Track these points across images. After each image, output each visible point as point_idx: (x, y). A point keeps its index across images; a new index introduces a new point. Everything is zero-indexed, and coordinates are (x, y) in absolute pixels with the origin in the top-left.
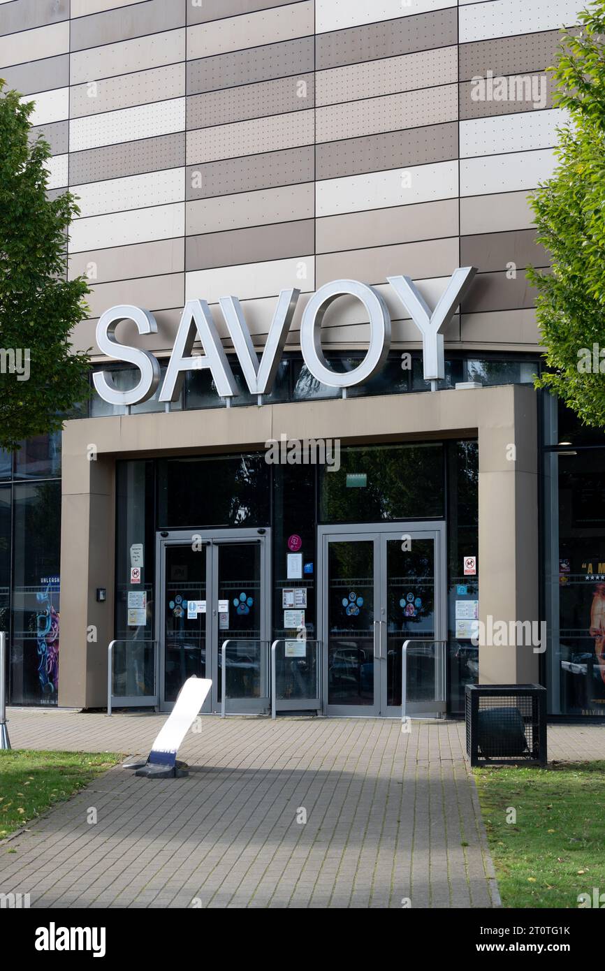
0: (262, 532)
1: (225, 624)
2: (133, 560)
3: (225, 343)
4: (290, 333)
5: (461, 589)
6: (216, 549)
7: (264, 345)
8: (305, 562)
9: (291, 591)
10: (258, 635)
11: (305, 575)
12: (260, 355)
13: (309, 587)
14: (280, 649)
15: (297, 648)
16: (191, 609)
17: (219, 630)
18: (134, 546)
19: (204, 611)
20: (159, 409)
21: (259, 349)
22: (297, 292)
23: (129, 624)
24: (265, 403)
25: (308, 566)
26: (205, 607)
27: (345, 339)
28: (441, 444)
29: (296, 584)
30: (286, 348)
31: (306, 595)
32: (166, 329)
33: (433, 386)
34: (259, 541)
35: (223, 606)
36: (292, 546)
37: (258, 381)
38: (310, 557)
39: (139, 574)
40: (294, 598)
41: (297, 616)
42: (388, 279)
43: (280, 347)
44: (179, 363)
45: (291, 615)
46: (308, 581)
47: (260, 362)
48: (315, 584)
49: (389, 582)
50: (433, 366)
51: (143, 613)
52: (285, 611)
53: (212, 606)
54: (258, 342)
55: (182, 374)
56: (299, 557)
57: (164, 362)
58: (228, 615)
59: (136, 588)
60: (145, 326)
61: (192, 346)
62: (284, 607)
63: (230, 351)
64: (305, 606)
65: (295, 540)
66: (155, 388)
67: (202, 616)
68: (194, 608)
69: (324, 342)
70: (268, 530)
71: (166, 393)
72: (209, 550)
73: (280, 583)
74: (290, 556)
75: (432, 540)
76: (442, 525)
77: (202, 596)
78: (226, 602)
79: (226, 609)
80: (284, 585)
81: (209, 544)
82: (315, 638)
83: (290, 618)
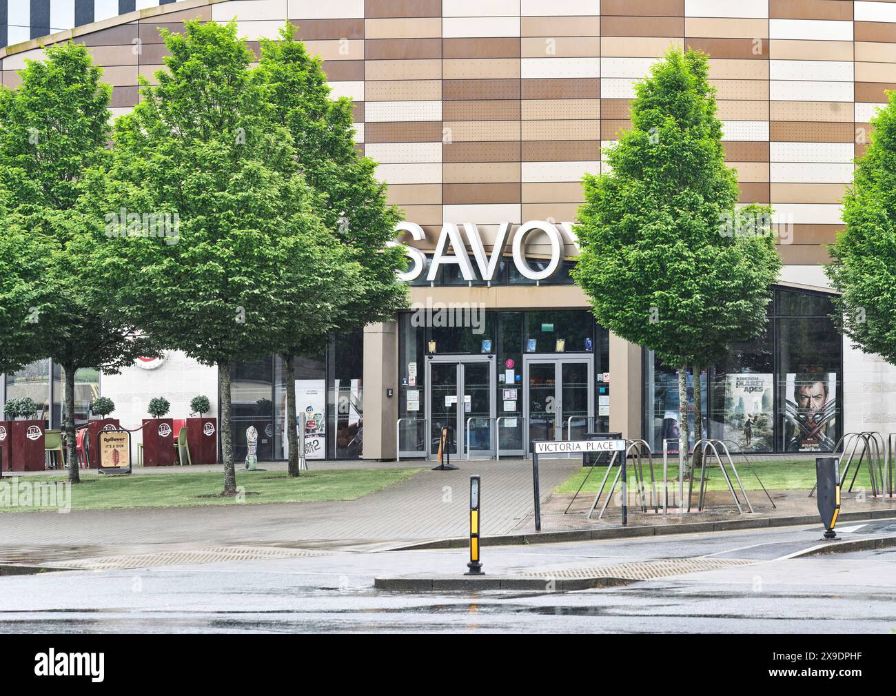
0: (490, 357)
1: (469, 409)
2: (410, 372)
3: (468, 248)
4: (507, 246)
5: (602, 390)
6: (463, 367)
7: (491, 252)
8: (516, 374)
9: (508, 391)
10: (488, 415)
11: (516, 382)
12: (489, 257)
13: (518, 389)
14: (501, 422)
15: (511, 423)
16: (447, 401)
17: (465, 413)
18: (411, 364)
19: (455, 401)
20: (427, 284)
21: (489, 254)
22: (510, 225)
23: (408, 409)
24: (492, 285)
25: (518, 377)
26: (456, 399)
27: (539, 252)
29: (510, 386)
30: (504, 255)
31: (516, 393)
32: (431, 238)
34: (489, 362)
35: (468, 399)
36: (508, 366)
37: (488, 273)
38: (518, 371)
39: (414, 380)
40: (510, 394)
41: (511, 404)
42: (561, 221)
43: (501, 254)
44: (439, 259)
45: (508, 404)
46: (518, 385)
47: (489, 261)
48: (521, 387)
49: (563, 386)
51: (417, 403)
52: (504, 402)
53: (460, 399)
54: (488, 249)
55: (441, 265)
56: (513, 371)
57: (430, 256)
58: (470, 404)
59: (412, 388)
60: (418, 234)
61: (448, 250)
62: (504, 399)
63: (471, 253)
64: (516, 399)
65: (510, 362)
66: (425, 271)
67: (454, 405)
68: (449, 400)
69: (526, 253)
70: (494, 356)
71: (432, 276)
72: (458, 367)
73: (501, 386)
74: (507, 371)
75: (586, 364)
76: (592, 355)
77: (454, 393)
78: (469, 397)
79: (469, 401)
80: (504, 387)
81: (458, 363)
82: (522, 416)
83: (508, 406)
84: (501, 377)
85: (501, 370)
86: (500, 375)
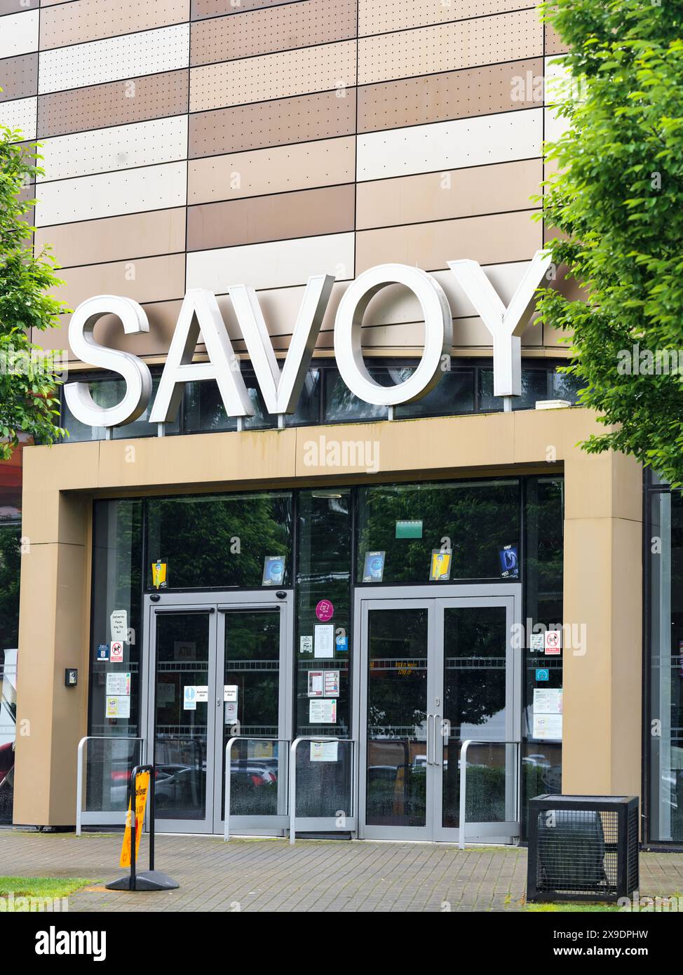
0: (281, 596)
1: (233, 716)
2: (114, 631)
3: (238, 345)
4: (321, 334)
5: (542, 674)
6: (222, 618)
7: (286, 350)
8: (338, 634)
9: (319, 674)
10: (275, 732)
11: (339, 653)
12: (281, 362)
13: (343, 669)
14: (305, 746)
15: (325, 751)
16: (188, 698)
17: (224, 725)
18: (116, 613)
19: (204, 699)
20: (149, 431)
21: (281, 355)
22: (330, 280)
23: (108, 716)
24: (287, 426)
25: (343, 641)
26: (206, 695)
27: (393, 342)
28: (516, 482)
29: (326, 665)
30: (316, 354)
31: (338, 679)
32: (160, 328)
33: (507, 405)
34: (278, 608)
35: (231, 693)
36: (321, 615)
37: (278, 398)
39: (121, 650)
40: (324, 683)
41: (326, 707)
42: (449, 264)
43: (308, 352)
44: (176, 372)
45: (318, 707)
46: (343, 660)
47: (281, 370)
48: (349, 665)
49: (445, 663)
50: (506, 379)
51: (126, 702)
52: (311, 701)
53: (215, 693)
54: (279, 343)
55: (180, 386)
56: (330, 628)
57: (157, 370)
58: (236, 705)
59: (118, 668)
60: (134, 320)
61: (194, 351)
62: (310, 695)
63: (244, 356)
64: (337, 694)
65: (325, 607)
66: (146, 402)
67: (202, 706)
68: (193, 696)
69: (365, 347)
70: (290, 593)
71: (159, 412)
72: (212, 618)
73: (304, 664)
74: (319, 629)
75: (504, 609)
76: (517, 588)
77: (201, 680)
78: (234, 688)
79: (234, 697)
80: (310, 666)
81: (212, 611)
82: (350, 737)
83: (318, 710)
84: (305, 641)
85: (303, 627)
86: (302, 638)
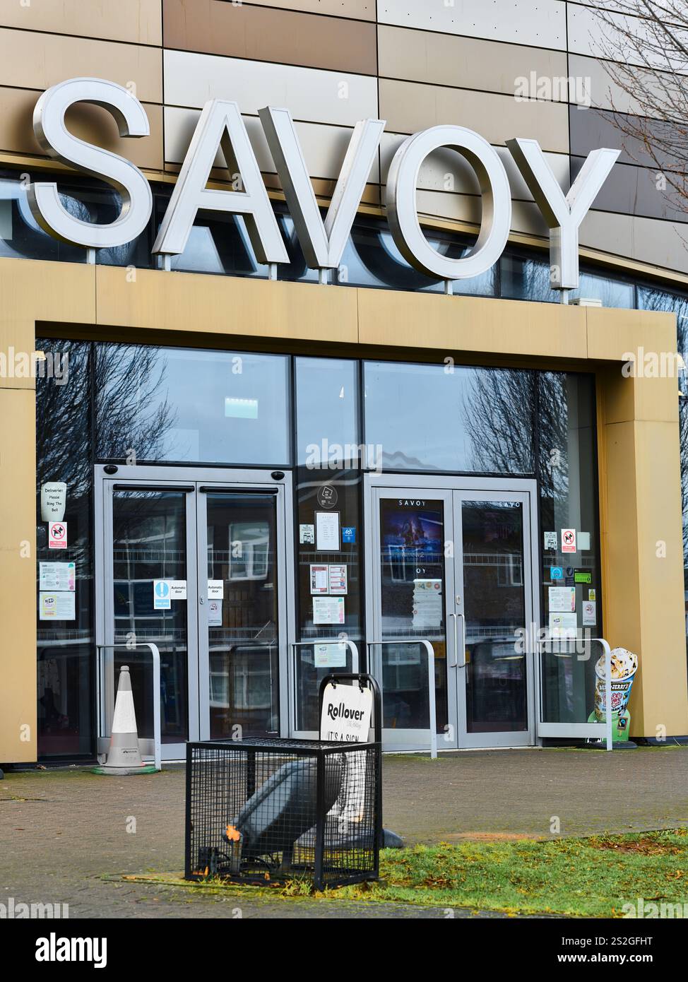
0: (278, 477)
1: (218, 617)
2: (48, 509)
6: (203, 499)
8: (343, 523)
9: (324, 569)
11: (344, 545)
13: (351, 564)
15: (332, 656)
16: (159, 595)
17: (209, 628)
18: (52, 486)
19: (183, 595)
23: (42, 617)
25: (349, 532)
26: (184, 591)
31: (345, 575)
33: (567, 297)
34: (274, 490)
35: (216, 589)
36: (323, 502)
39: (64, 534)
40: (329, 578)
41: (334, 605)
45: (323, 605)
46: (351, 553)
48: (360, 558)
51: (69, 600)
52: (314, 598)
53: (196, 587)
56: (335, 517)
58: (221, 604)
59: (53, 555)
62: (313, 591)
64: (345, 592)
65: (328, 492)
67: (179, 605)
68: (165, 592)
70: (288, 475)
72: (190, 498)
73: (307, 555)
74: (320, 516)
77: (180, 573)
78: (220, 583)
79: (219, 594)
80: (312, 559)
81: (190, 489)
83: (323, 609)
84: (306, 531)
86: (302, 527)
